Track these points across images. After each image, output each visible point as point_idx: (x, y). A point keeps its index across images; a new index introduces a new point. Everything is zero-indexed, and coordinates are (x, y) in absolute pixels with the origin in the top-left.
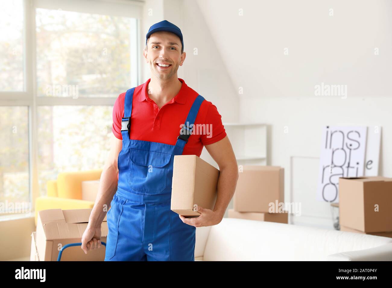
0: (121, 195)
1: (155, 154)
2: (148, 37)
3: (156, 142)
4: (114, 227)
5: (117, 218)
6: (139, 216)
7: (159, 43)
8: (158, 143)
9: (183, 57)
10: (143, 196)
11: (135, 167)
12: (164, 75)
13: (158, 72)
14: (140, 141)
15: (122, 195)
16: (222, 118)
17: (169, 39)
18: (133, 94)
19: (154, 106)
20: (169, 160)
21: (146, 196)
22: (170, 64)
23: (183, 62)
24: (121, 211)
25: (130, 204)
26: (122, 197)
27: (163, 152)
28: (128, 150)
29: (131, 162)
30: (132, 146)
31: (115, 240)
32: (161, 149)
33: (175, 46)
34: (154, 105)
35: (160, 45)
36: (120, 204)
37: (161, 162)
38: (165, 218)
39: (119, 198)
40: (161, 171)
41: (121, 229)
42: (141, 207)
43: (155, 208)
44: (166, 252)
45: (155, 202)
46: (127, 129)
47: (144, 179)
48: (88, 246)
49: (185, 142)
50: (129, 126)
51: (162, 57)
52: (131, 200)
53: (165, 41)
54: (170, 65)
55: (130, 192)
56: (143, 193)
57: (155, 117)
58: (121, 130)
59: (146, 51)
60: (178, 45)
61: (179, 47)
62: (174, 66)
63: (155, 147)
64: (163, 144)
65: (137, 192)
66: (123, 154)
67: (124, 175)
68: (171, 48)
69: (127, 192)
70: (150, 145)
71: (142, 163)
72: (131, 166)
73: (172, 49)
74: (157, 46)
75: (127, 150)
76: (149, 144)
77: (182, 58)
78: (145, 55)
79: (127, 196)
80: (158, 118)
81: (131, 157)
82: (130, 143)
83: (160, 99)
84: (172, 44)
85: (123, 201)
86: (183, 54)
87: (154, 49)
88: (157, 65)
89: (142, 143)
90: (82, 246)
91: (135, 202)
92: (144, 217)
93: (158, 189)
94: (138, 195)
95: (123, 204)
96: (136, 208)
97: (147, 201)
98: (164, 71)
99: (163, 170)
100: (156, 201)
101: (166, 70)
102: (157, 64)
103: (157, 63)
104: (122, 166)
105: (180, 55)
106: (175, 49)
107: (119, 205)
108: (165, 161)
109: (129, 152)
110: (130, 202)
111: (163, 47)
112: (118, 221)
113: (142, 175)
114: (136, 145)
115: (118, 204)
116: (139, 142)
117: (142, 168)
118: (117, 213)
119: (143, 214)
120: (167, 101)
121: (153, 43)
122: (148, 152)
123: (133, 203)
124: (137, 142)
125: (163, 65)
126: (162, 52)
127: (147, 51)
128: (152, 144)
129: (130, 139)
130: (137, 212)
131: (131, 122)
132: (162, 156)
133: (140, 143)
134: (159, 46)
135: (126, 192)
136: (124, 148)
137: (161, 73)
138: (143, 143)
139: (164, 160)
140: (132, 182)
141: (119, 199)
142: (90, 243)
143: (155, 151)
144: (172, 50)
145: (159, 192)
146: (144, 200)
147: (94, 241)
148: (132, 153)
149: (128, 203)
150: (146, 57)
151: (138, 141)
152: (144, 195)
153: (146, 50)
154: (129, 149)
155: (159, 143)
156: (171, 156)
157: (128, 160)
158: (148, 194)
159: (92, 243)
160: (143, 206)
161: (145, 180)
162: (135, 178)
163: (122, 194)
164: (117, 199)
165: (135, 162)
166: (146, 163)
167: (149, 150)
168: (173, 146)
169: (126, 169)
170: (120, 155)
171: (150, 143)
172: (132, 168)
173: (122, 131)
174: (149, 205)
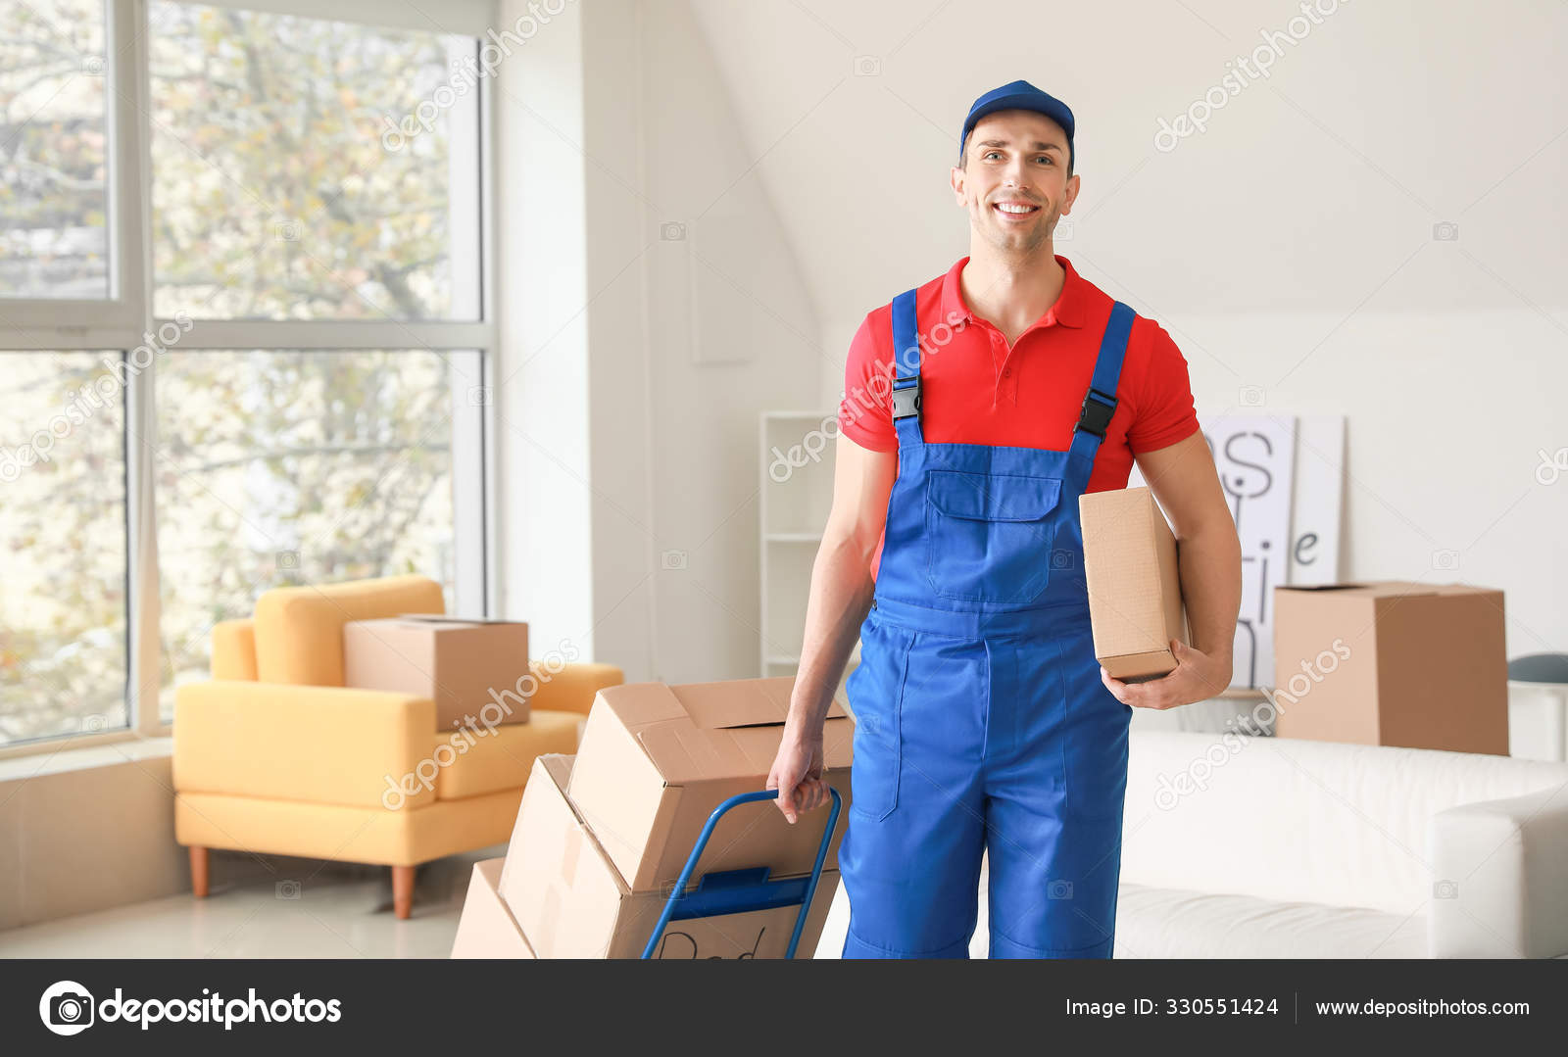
0: (896, 622)
1: (1009, 481)
2: (970, 127)
3: (1010, 445)
4: (886, 721)
5: (891, 692)
6: (968, 677)
7: (1004, 143)
8: (1014, 448)
9: (1073, 190)
10: (977, 616)
11: (946, 524)
12: (1018, 238)
13: (1000, 229)
14: (959, 447)
15: (897, 619)
16: (1188, 367)
17: (1034, 133)
18: (914, 309)
19: (992, 337)
20: (1057, 498)
21: (988, 616)
22: (1035, 204)
23: (1070, 205)
24: (903, 669)
25: (933, 645)
26: (902, 625)
27: (1032, 474)
28: (922, 477)
29: (936, 509)
30: (932, 462)
31: (894, 761)
32: (1027, 464)
33: (1051, 152)
34: (992, 334)
35: (1007, 149)
36: (898, 651)
37: (1031, 504)
38: (1050, 680)
39: (888, 630)
40: (1036, 533)
41: (908, 727)
42: (973, 650)
43: (1015, 652)
44: (1056, 781)
45: (1015, 634)
46: (916, 412)
47: (979, 563)
48: (799, 797)
49: (1098, 439)
50: (920, 403)
51: (1012, 182)
52: (936, 633)
53: (1020, 135)
54: (1035, 209)
55: (932, 607)
56: (977, 607)
57: (998, 372)
58: (893, 416)
59: (962, 172)
60: (1059, 149)
61: (1062, 157)
62: (1047, 212)
63: (1004, 461)
64: (1032, 450)
65: (957, 604)
66: (907, 488)
67: (903, 559)
68: (1038, 158)
69: (918, 608)
70: (990, 455)
71: (970, 511)
72: (935, 524)
73: (1043, 160)
74: (997, 153)
75: (920, 474)
76: (986, 452)
77: (1067, 191)
78: (957, 183)
79: (917, 623)
80: (1006, 374)
81: (935, 497)
82: (928, 455)
83: (1007, 315)
84: (1043, 146)
85: (905, 640)
86: (1072, 182)
87: (986, 161)
88: (995, 209)
89: (965, 453)
90: (780, 801)
91: (950, 636)
92: (986, 682)
93: (1024, 588)
94: (959, 614)
95: (908, 647)
96: (955, 657)
97: (990, 632)
98: (1017, 224)
99: (1041, 527)
100: (1019, 629)
101: (1023, 222)
102: (996, 206)
103: (996, 202)
104: (901, 526)
105: (1064, 183)
106: (1052, 163)
107: (893, 653)
108: (1045, 500)
109: (927, 480)
110: (932, 639)
111: (1015, 155)
112: (898, 702)
113: (972, 549)
114: (947, 458)
115: (890, 649)
116: (955, 449)
117: (972, 526)
118: (891, 676)
119: (980, 673)
120: (1027, 320)
121: (985, 143)
122: (986, 479)
123: (943, 639)
124: (949, 450)
125: (1013, 207)
126: (1013, 169)
127: (965, 171)
128: (998, 454)
129: (924, 442)
130: (960, 668)
131: (924, 389)
132: (1032, 486)
133: (960, 453)
134: (1003, 153)
135: (916, 608)
136: (908, 469)
137: (1008, 233)
138: (968, 451)
139: (1040, 498)
140: (937, 573)
141: (889, 634)
142: (803, 789)
143: (1007, 473)
144: (1041, 166)
145: (1028, 601)
146: (981, 627)
147: (809, 783)
148: (936, 483)
149: (923, 643)
150: (960, 189)
151: (953, 446)
152: (981, 612)
153: (960, 168)
154: (927, 472)
155: (1019, 449)
156: (1062, 482)
157: (922, 505)
158: (993, 608)
159: (807, 790)
160: (980, 646)
161: (982, 566)
162: (946, 563)
163: (898, 616)
164: (884, 634)
165: (946, 511)
166: (981, 513)
167: (987, 473)
168: (1062, 455)
169: (913, 535)
170: (896, 494)
171: (990, 449)
172: (935, 530)
173: (896, 419)
174: (998, 642)
